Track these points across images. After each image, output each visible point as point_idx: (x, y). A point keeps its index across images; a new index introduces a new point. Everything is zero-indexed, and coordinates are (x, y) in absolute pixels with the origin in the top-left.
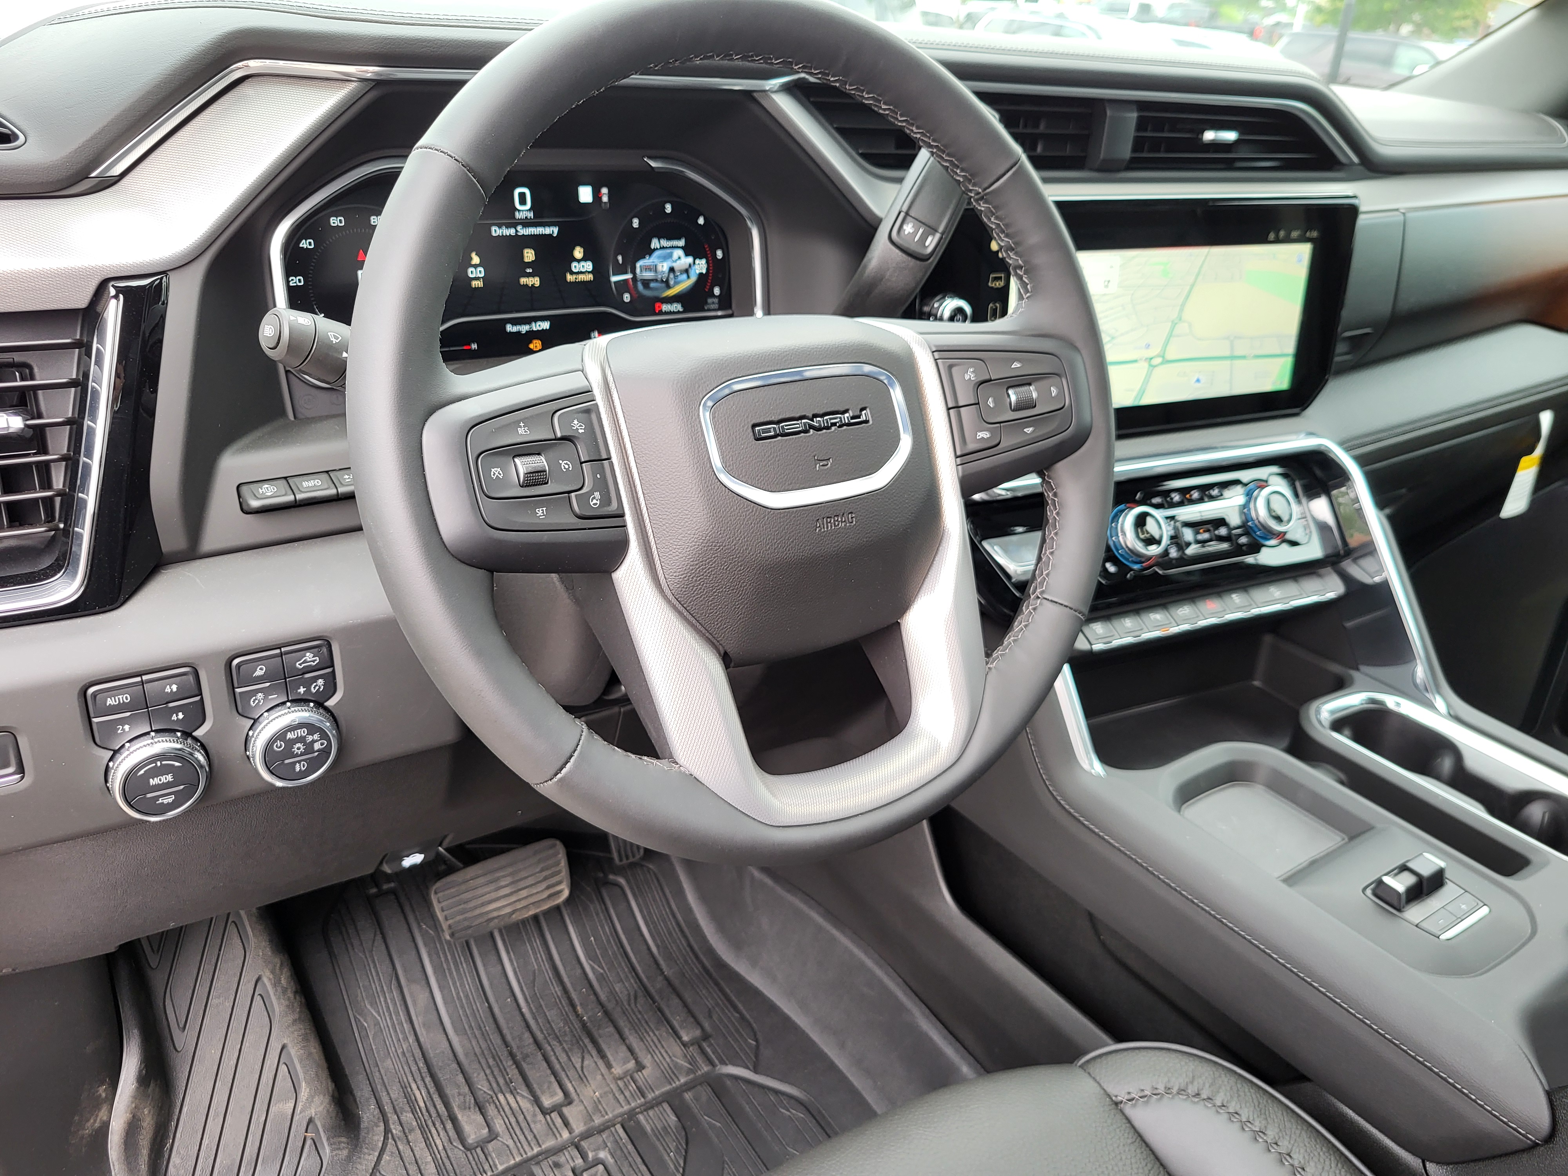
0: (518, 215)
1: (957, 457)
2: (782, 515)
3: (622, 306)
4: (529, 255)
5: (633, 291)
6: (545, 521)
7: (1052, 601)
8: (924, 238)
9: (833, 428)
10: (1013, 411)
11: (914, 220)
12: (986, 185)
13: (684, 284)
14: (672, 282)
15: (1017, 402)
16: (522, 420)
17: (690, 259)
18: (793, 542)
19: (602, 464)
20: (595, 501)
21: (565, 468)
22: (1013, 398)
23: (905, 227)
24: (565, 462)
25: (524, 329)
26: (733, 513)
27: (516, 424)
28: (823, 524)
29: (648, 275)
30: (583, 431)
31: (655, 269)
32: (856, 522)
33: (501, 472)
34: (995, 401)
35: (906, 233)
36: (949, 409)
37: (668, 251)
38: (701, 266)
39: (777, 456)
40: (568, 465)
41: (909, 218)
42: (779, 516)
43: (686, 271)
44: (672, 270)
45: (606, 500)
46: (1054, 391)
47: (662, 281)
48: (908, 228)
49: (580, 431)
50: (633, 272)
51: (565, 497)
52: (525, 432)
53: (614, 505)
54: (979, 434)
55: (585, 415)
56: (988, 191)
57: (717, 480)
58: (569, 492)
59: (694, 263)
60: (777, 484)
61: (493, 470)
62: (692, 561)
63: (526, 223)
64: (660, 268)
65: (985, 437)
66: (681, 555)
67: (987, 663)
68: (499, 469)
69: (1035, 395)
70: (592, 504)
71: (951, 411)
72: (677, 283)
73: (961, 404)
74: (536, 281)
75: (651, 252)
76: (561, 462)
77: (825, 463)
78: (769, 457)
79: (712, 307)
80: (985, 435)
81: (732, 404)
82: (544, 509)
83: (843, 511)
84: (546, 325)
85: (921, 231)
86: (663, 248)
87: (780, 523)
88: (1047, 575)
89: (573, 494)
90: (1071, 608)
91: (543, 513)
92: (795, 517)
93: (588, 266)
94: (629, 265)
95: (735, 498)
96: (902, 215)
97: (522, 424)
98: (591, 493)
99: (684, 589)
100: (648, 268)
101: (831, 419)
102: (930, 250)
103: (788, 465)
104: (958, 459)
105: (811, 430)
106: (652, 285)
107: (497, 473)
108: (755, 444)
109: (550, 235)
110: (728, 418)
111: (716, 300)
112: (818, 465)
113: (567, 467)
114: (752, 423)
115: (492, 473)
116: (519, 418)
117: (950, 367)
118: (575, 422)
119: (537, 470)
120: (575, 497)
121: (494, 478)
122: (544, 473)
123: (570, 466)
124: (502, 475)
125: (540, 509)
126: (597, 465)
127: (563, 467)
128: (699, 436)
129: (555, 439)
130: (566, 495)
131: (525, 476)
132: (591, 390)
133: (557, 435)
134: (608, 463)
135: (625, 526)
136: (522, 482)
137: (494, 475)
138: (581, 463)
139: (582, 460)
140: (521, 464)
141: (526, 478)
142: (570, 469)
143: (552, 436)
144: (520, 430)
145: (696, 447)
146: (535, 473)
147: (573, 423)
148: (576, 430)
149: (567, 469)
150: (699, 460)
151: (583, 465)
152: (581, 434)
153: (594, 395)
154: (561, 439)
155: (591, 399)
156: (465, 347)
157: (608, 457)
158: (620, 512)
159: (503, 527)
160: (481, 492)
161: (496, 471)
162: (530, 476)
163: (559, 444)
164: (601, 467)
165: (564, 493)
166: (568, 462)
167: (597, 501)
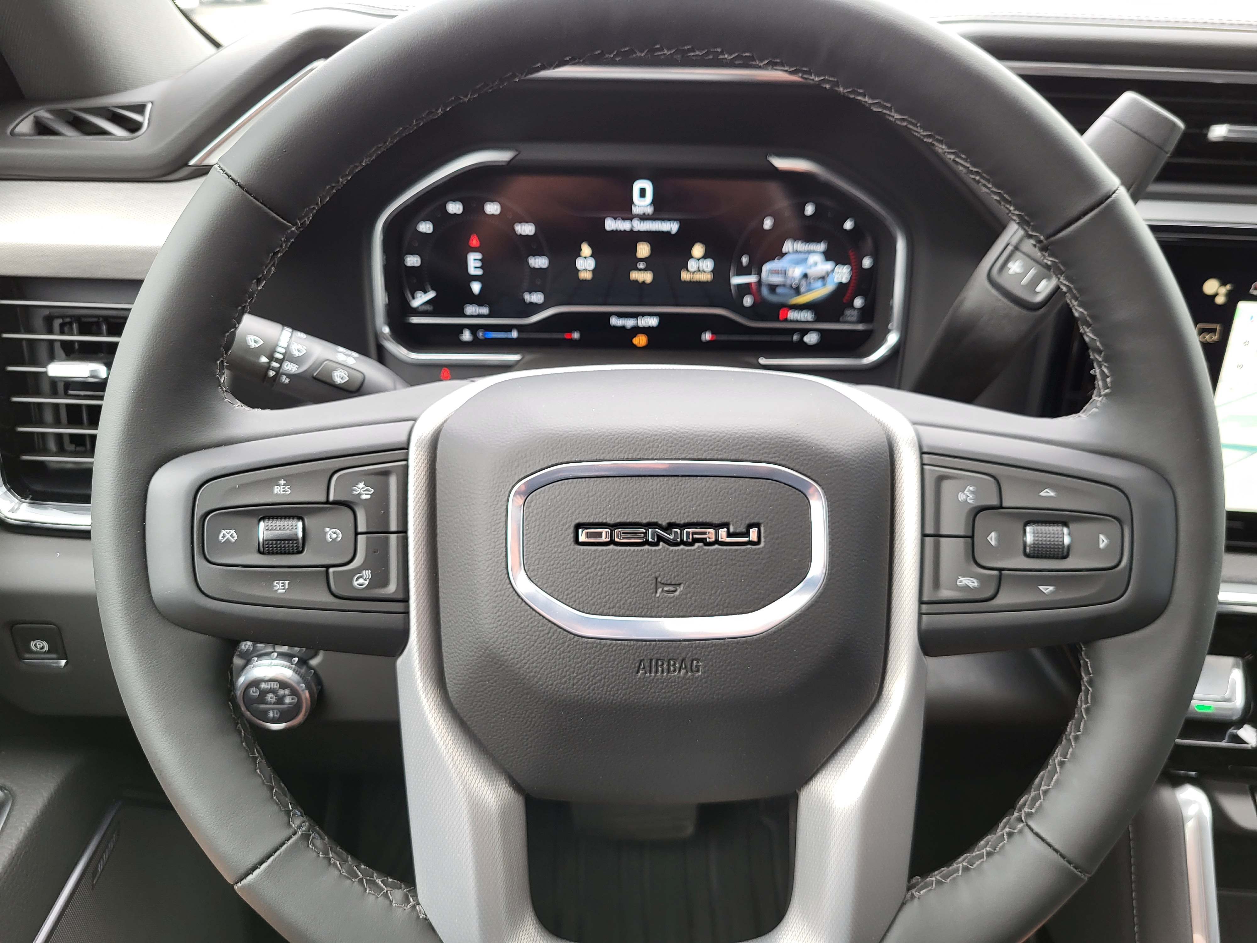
0: (635, 210)
1: (921, 602)
2: (589, 646)
3: (739, 308)
4: (643, 250)
5: (756, 295)
6: (282, 597)
7: (1037, 835)
8: (1035, 282)
9: (697, 545)
10: (1027, 556)
11: (1025, 257)
12: (1050, 231)
13: (819, 292)
14: (802, 289)
15: (1034, 546)
16: (285, 477)
17: (829, 266)
18: (600, 680)
19: (388, 537)
20: (361, 581)
21: (331, 537)
22: (1029, 539)
23: (1010, 265)
24: (334, 530)
25: (629, 323)
26: (523, 630)
27: (275, 481)
28: (650, 666)
29: (776, 279)
30: (369, 497)
31: (785, 273)
32: (704, 673)
33: (235, 535)
34: (999, 539)
35: (1011, 272)
36: (924, 535)
37: (802, 256)
38: (843, 274)
39: (601, 569)
40: (338, 534)
41: (1018, 254)
42: (584, 645)
43: (823, 278)
44: (805, 276)
45: (380, 579)
46: (1103, 541)
47: (791, 286)
48: (1015, 267)
49: (364, 497)
50: (759, 273)
51: (320, 572)
52: (285, 491)
53: (392, 588)
54: (961, 579)
55: (380, 478)
56: (1053, 239)
57: (509, 586)
58: (328, 567)
59: (833, 270)
60: (594, 604)
61: (224, 532)
62: (471, 673)
63: (644, 218)
64: (790, 273)
65: (971, 585)
66: (461, 662)
67: (909, 889)
68: (233, 531)
69: (1067, 540)
70: (355, 583)
71: (928, 539)
72: (809, 290)
73: (943, 532)
74: (647, 277)
75: (782, 255)
76: (328, 529)
77: (672, 588)
78: (588, 568)
79: (849, 319)
80: (972, 583)
81: (557, 493)
82: (287, 582)
83: (683, 655)
84: (653, 322)
85: (1032, 272)
86: (797, 252)
87: (585, 654)
88: (1046, 792)
89: (331, 570)
90: (1063, 856)
91: (284, 586)
92: (607, 650)
93: (708, 265)
94: (756, 267)
95: (529, 612)
96: (1010, 248)
97: (282, 482)
98: (359, 570)
99: (462, 701)
100: (777, 272)
101: (694, 533)
102: (1039, 298)
103: (614, 583)
104: (924, 607)
105: (661, 543)
106: (779, 290)
107: (228, 536)
108: (574, 549)
109: (668, 233)
110: (546, 510)
111: (855, 313)
112: (660, 590)
113: (334, 536)
114: (577, 521)
115: (221, 535)
116: (279, 475)
117: (941, 478)
118: (361, 485)
119: (283, 538)
120: (334, 572)
121: (223, 541)
122: (295, 542)
123: (340, 535)
124: (236, 538)
125: (281, 582)
126: (379, 537)
127: (328, 536)
128: (500, 527)
129: (327, 502)
130: (324, 569)
131: (266, 542)
132: (405, 446)
133: (331, 498)
134: (397, 537)
135: (407, 613)
136: (262, 549)
137: (223, 537)
138: (357, 534)
139: (360, 530)
140: (267, 528)
141: (267, 546)
142: (339, 539)
143: (324, 499)
144: (277, 488)
145: (493, 540)
146: (281, 540)
147: (358, 486)
148: (360, 494)
149: (334, 540)
150: (494, 556)
151: (359, 537)
152: (366, 500)
153: (407, 454)
154: (335, 503)
155: (402, 458)
156: (566, 336)
157: (400, 530)
158: (400, 596)
159: (222, 598)
160: (202, 555)
161: (228, 533)
162: (274, 542)
163: (331, 509)
164: (387, 541)
165: (322, 566)
166: (338, 531)
167: (365, 580)
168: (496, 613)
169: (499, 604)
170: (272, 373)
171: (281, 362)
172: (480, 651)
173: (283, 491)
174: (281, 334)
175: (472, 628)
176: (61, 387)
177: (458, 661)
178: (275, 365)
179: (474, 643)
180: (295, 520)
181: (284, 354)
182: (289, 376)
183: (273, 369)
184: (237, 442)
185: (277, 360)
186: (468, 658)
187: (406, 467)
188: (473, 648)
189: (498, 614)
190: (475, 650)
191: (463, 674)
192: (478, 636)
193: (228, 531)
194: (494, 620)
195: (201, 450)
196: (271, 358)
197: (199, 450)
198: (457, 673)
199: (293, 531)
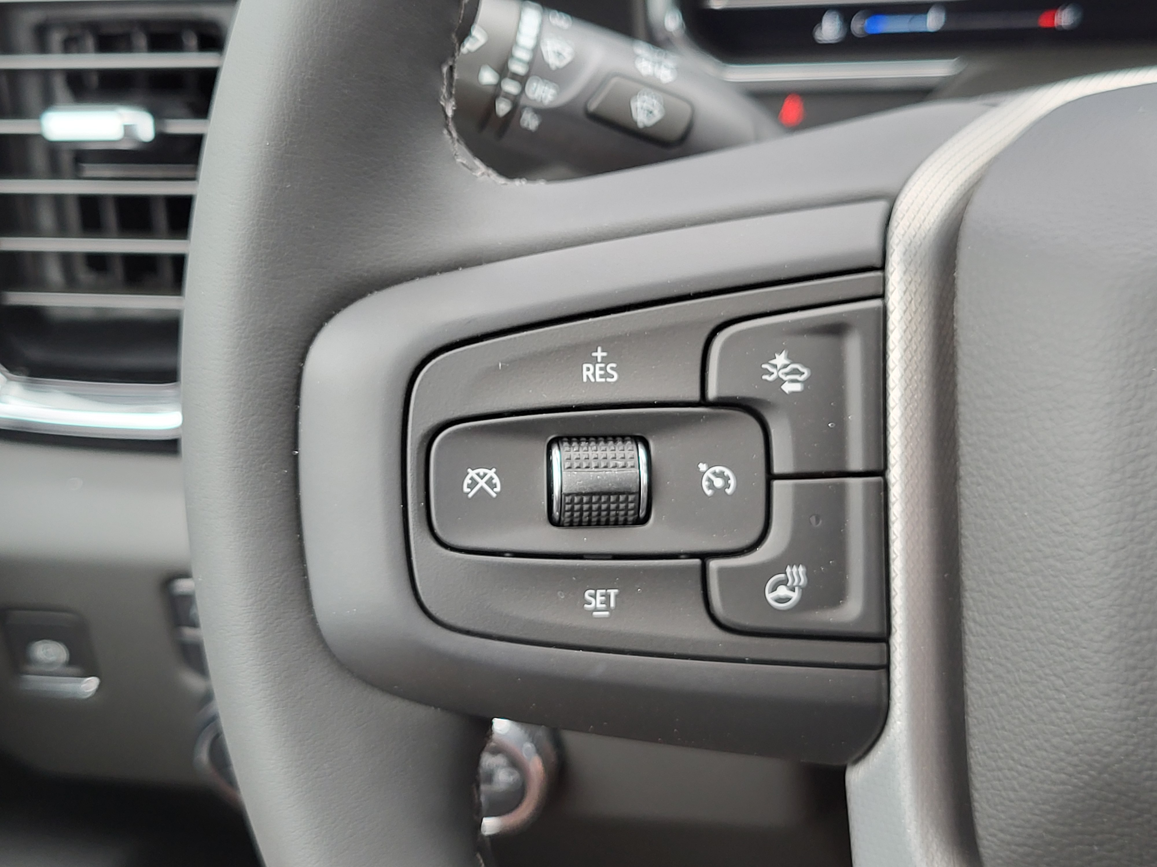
16: (606, 343)
19: (843, 486)
20: (782, 591)
21: (711, 486)
24: (718, 469)
27: (582, 352)
30: (797, 387)
33: (496, 480)
40: (726, 479)
45: (825, 588)
49: (788, 388)
51: (688, 568)
52: (607, 375)
53: (853, 609)
55: (824, 342)
58: (705, 556)
61: (472, 473)
68: (491, 473)
70: (770, 597)
76: (703, 467)
82: (613, 592)
89: (714, 564)
91: (607, 602)
97: (600, 354)
98: (778, 565)
107: (482, 483)
113: (719, 483)
115: (467, 481)
116: (592, 336)
118: (781, 359)
119: (605, 488)
120: (722, 571)
121: (470, 495)
122: (631, 498)
123: (732, 482)
124: (498, 489)
125: (599, 592)
126: (820, 485)
127: (705, 484)
128: (1147, 467)
129: (703, 401)
130: (697, 561)
131: (568, 499)
132: (878, 263)
133: (712, 393)
134: (866, 485)
135: (886, 667)
136: (556, 514)
137: (471, 486)
138: (770, 477)
139: (777, 469)
140: (567, 465)
141: (568, 507)
142: (729, 491)
143: (695, 395)
144: (588, 369)
145: (1129, 499)
146: (600, 494)
147: (773, 362)
148: (780, 381)
149: (719, 492)
150: (1132, 540)
151: (777, 484)
152: (793, 393)
153: (884, 282)
154: (723, 403)
155: (870, 291)
156: (1043, 22)
157: (872, 467)
158: (873, 628)
159: (471, 627)
160: (426, 528)
161: (482, 478)
162: (585, 499)
163: (709, 417)
164: (841, 494)
165: (692, 555)
166: (728, 472)
167: (793, 590)
168: (1134, 684)
169: (1143, 660)
170: (503, 108)
171: (522, 80)
172: (1084, 772)
173: (601, 376)
174: (520, 19)
175: (1062, 714)
176: (66, 160)
177: (1014, 790)
178: (511, 87)
179: (1068, 753)
180: (630, 445)
181: (530, 64)
182: (540, 112)
183: (507, 95)
184: (490, 260)
185: (515, 77)
186: (1046, 787)
187: (884, 313)
188: (1063, 764)
189: (1138, 687)
190: (1070, 769)
191: (1028, 821)
192: (1079, 736)
193: (482, 471)
194: (1126, 700)
195: (412, 279)
196: (503, 72)
197: (407, 280)
198: (1013, 818)
199: (628, 472)
